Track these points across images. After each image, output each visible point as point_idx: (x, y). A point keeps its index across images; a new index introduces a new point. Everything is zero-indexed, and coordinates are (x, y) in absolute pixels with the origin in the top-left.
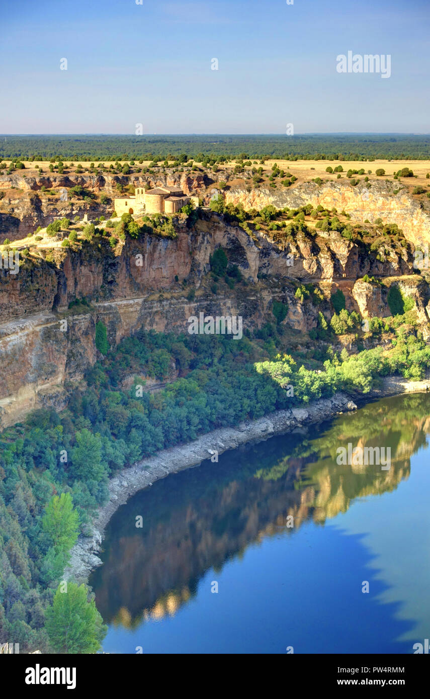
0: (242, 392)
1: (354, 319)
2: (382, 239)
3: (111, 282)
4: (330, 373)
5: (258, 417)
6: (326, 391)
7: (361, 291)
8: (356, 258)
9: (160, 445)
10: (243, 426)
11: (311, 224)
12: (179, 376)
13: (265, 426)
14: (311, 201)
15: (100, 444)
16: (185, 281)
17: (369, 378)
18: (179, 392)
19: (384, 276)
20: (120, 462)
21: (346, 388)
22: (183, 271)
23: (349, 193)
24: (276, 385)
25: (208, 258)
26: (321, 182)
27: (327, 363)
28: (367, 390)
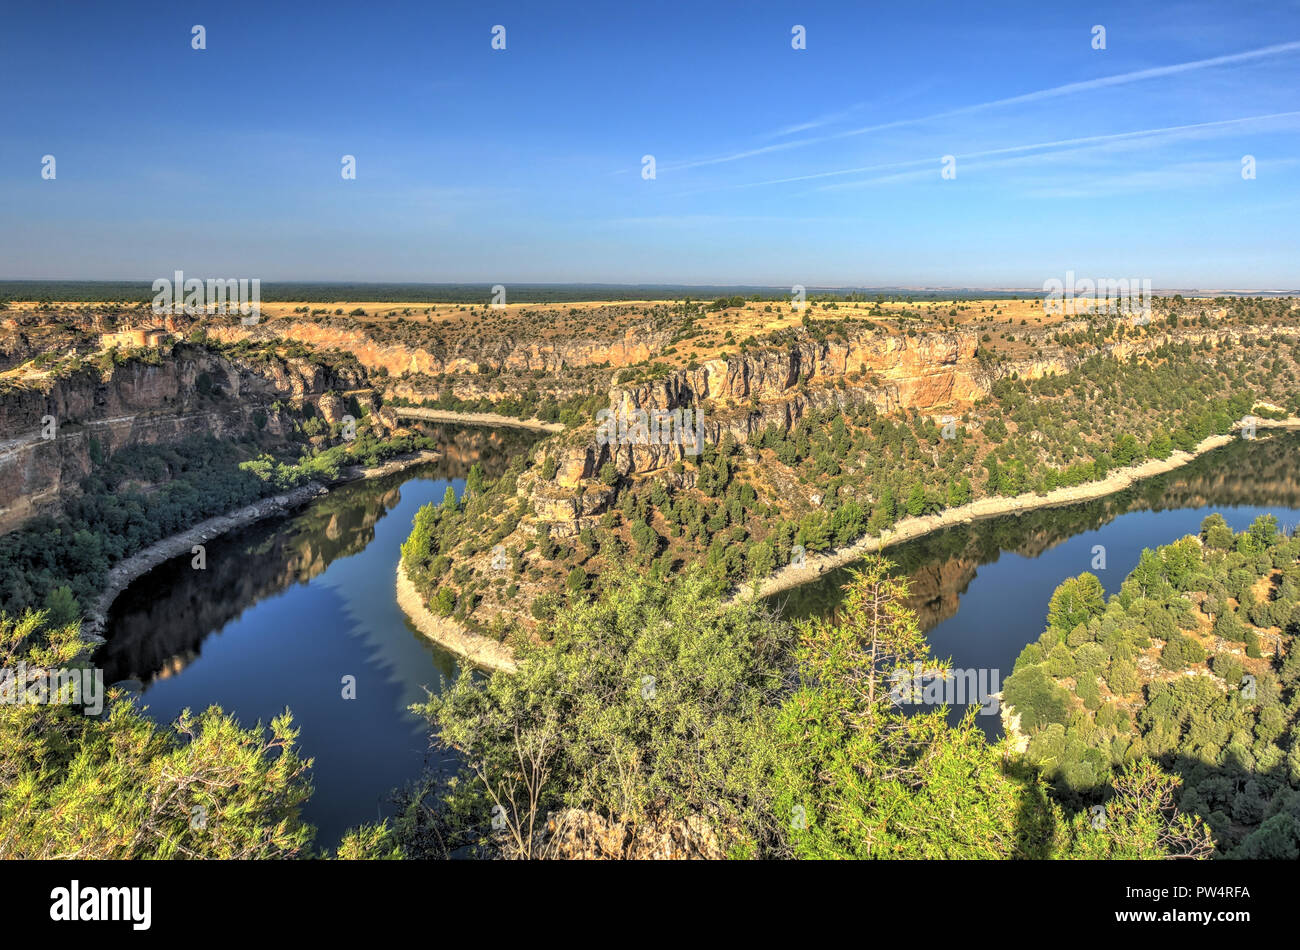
0: (230, 487)
1: (323, 424)
2: (341, 363)
3: (102, 404)
4: (304, 466)
5: (245, 506)
6: (302, 481)
7: (325, 403)
8: (322, 377)
9: (157, 536)
10: (233, 514)
11: (282, 353)
12: (173, 478)
13: (253, 512)
14: (284, 336)
15: (98, 541)
16: (173, 400)
17: (338, 468)
18: (173, 491)
19: (345, 390)
20: (120, 554)
21: (319, 477)
22: (172, 392)
23: (315, 328)
24: (258, 478)
25: (193, 381)
26: (289, 320)
27: (302, 459)
28: (335, 477)
